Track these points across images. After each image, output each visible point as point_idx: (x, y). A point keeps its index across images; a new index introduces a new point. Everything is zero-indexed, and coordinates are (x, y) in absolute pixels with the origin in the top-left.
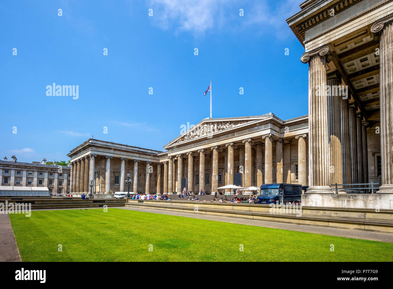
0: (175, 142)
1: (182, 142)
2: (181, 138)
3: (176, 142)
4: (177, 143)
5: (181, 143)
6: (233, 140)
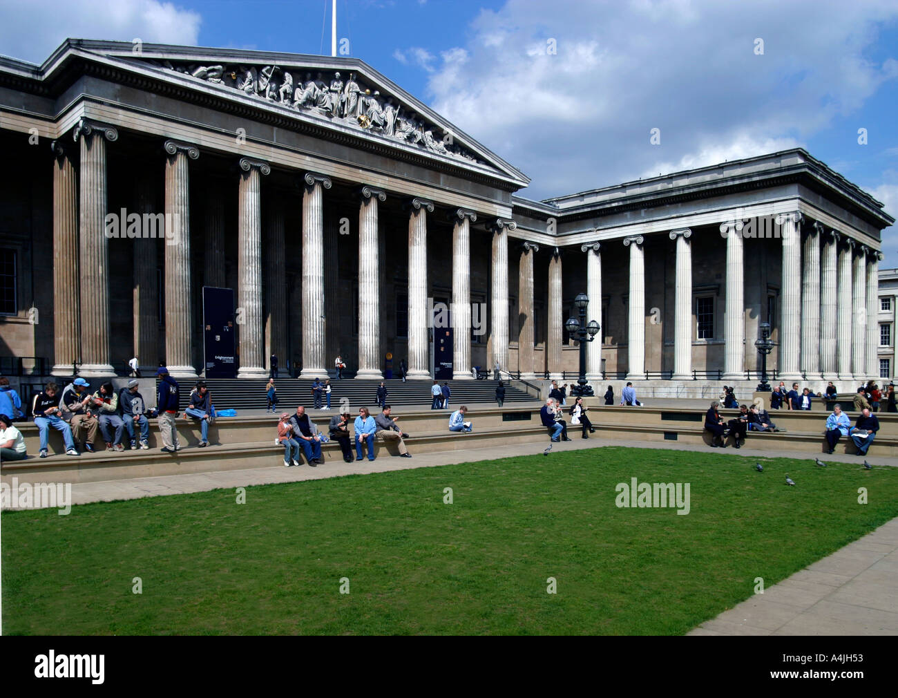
0: (176, 65)
1: (222, 86)
2: (224, 65)
3: (188, 66)
4: (186, 76)
5: (217, 88)
6: (435, 195)
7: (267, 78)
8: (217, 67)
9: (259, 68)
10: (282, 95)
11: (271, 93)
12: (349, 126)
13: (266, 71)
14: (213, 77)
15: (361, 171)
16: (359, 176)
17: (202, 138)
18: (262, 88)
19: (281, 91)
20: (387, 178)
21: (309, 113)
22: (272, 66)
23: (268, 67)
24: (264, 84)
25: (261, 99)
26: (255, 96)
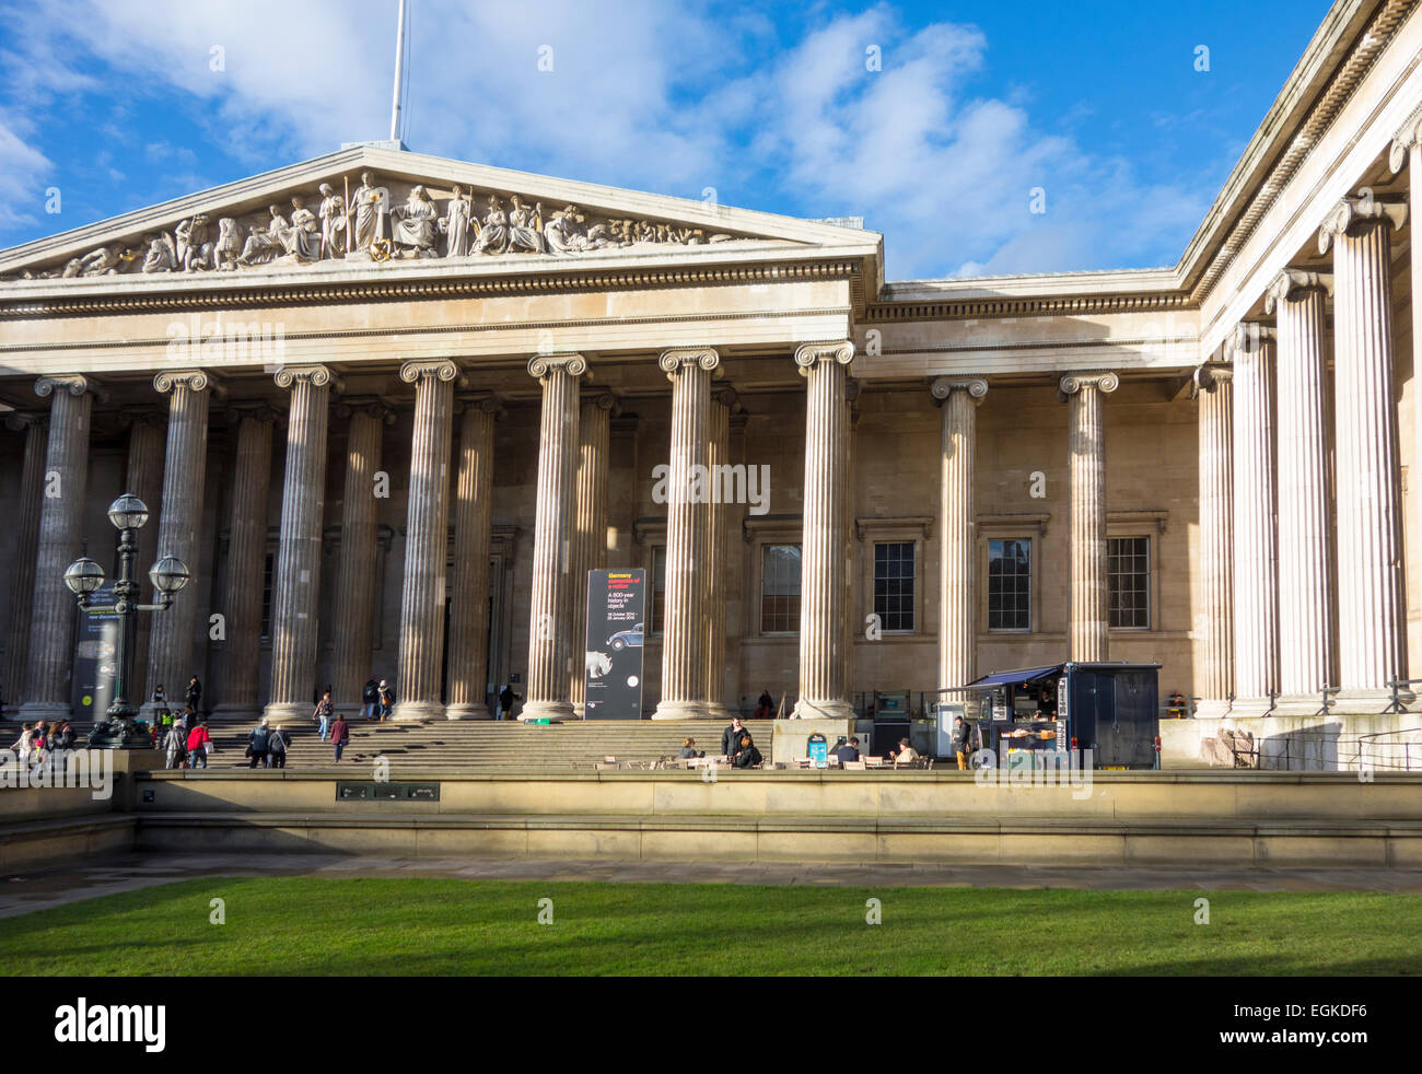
2: (108, 245)
3: (54, 266)
4: (53, 280)
6: (590, 338)
7: (185, 239)
8: (95, 254)
9: (170, 229)
10: (216, 256)
11: (194, 262)
12: (356, 266)
13: (182, 231)
14: (95, 269)
15: (396, 337)
16: (390, 348)
17: (94, 360)
18: (180, 258)
19: (216, 251)
20: (459, 335)
21: (264, 269)
22: (190, 219)
23: (184, 223)
24: (182, 250)
25: (177, 275)
26: (168, 275)
